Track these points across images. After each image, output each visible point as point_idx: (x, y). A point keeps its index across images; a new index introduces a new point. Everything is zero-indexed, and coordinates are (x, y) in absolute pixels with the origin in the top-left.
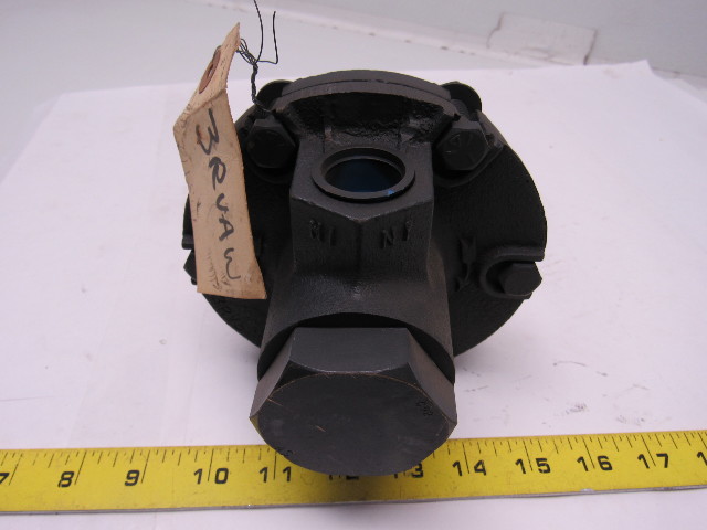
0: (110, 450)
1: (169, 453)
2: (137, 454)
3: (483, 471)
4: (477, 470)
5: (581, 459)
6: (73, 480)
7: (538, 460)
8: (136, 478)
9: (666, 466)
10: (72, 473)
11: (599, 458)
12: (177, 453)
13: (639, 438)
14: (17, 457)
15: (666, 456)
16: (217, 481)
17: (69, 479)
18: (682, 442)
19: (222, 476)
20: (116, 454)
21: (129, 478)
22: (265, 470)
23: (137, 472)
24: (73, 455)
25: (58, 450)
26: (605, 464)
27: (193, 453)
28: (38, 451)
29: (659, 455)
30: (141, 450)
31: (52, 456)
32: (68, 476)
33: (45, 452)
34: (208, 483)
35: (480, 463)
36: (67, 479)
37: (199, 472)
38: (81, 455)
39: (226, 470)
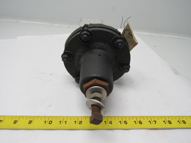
0: (26, 116)
1: (39, 117)
2: (32, 117)
3: (111, 123)
4: (110, 123)
5: (135, 121)
6: (17, 122)
7: (125, 121)
8: (31, 122)
9: (155, 123)
10: (17, 121)
11: (139, 121)
12: (41, 117)
13: (150, 117)
14: (5, 117)
15: (156, 121)
16: (49, 123)
17: (16, 122)
18: (160, 119)
19: (50, 122)
20: (27, 117)
21: (29, 122)
22: (61, 121)
23: (31, 121)
24: (17, 117)
25: (14, 116)
26: (140, 123)
27: (44, 117)
28: (9, 116)
29: (154, 121)
30: (33, 116)
31: (12, 117)
32: (16, 121)
33: (11, 116)
34: (47, 124)
35: (111, 121)
36: (15, 122)
37: (46, 121)
38: (19, 117)
39: (52, 121)
